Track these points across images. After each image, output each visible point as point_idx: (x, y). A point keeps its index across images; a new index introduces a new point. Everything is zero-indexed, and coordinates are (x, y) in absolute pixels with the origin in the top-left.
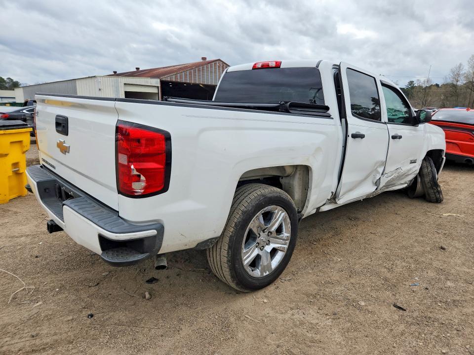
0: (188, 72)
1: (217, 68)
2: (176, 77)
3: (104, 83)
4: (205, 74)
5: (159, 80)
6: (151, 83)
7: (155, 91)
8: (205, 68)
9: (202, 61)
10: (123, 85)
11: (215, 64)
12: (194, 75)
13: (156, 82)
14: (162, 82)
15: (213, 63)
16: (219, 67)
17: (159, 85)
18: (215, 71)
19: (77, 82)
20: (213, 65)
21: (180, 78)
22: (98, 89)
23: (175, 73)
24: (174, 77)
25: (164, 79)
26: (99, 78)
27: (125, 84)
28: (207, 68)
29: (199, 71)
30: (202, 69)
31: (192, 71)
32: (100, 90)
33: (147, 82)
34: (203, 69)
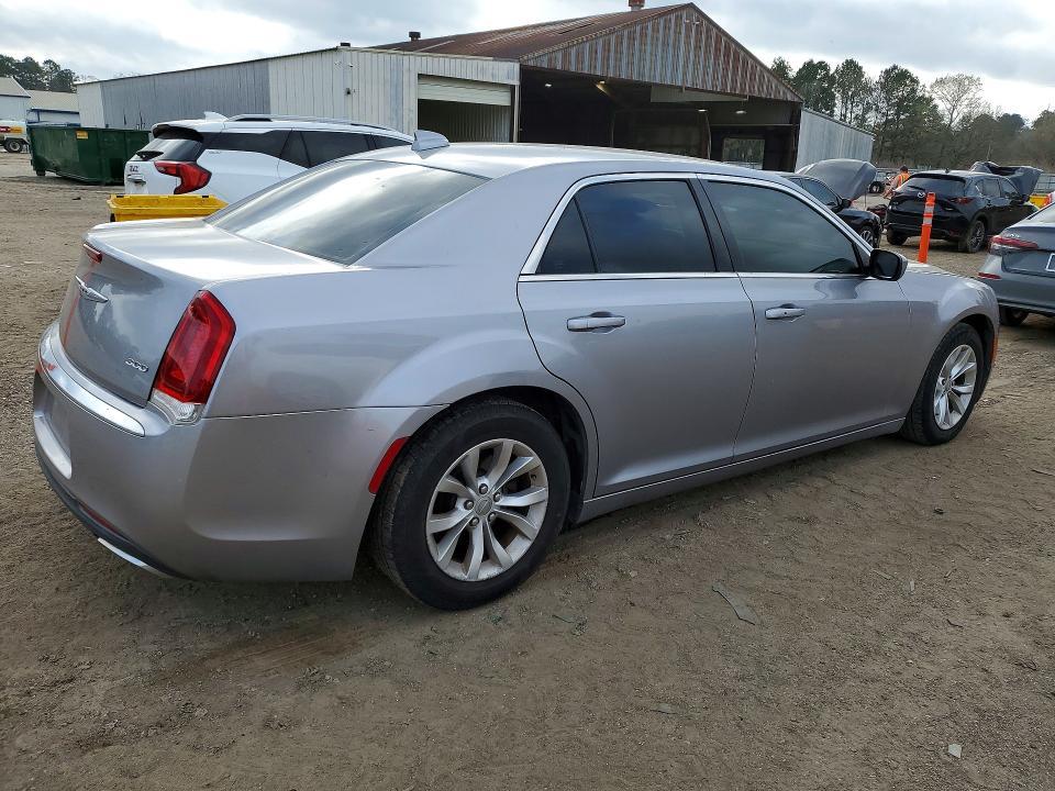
0: (601, 41)
1: (683, 31)
2: (566, 56)
3: (362, 73)
4: (649, 48)
5: (517, 66)
6: (493, 76)
7: (500, 99)
8: (650, 31)
9: (630, 9)
10: (414, 77)
11: (679, 18)
12: (616, 52)
13: (508, 72)
14: (526, 73)
15: (673, 17)
16: (688, 29)
17: (516, 82)
18: (677, 40)
19: (272, 66)
20: (673, 21)
21: (577, 61)
22: (343, 92)
23: (566, 44)
24: (560, 55)
25: (531, 63)
26: (347, 54)
28: (656, 30)
29: (631, 38)
30: (641, 34)
31: (613, 39)
32: (349, 93)
33: (483, 71)
34: (643, 35)
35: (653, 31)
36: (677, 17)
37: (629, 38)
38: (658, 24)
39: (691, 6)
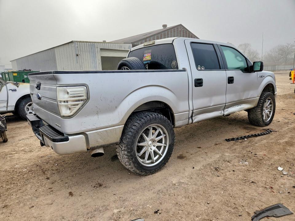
0: (156, 37)
1: (179, 32)
3: (81, 48)
5: (131, 44)
6: (124, 48)
8: (170, 33)
9: (163, 28)
10: (99, 50)
11: (178, 28)
13: (129, 47)
15: (176, 28)
18: (177, 35)
19: (55, 49)
22: (75, 55)
25: (135, 44)
26: (76, 43)
27: (101, 49)
30: (167, 34)
31: (159, 35)
32: (77, 55)
33: (121, 47)
35: (171, 33)
36: (177, 28)
37: (164, 35)
38: (172, 30)
39: (181, 25)
